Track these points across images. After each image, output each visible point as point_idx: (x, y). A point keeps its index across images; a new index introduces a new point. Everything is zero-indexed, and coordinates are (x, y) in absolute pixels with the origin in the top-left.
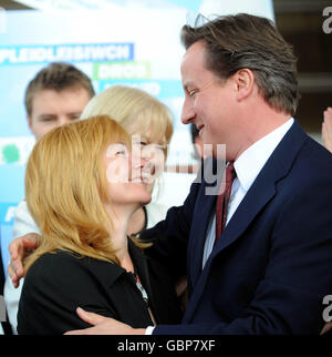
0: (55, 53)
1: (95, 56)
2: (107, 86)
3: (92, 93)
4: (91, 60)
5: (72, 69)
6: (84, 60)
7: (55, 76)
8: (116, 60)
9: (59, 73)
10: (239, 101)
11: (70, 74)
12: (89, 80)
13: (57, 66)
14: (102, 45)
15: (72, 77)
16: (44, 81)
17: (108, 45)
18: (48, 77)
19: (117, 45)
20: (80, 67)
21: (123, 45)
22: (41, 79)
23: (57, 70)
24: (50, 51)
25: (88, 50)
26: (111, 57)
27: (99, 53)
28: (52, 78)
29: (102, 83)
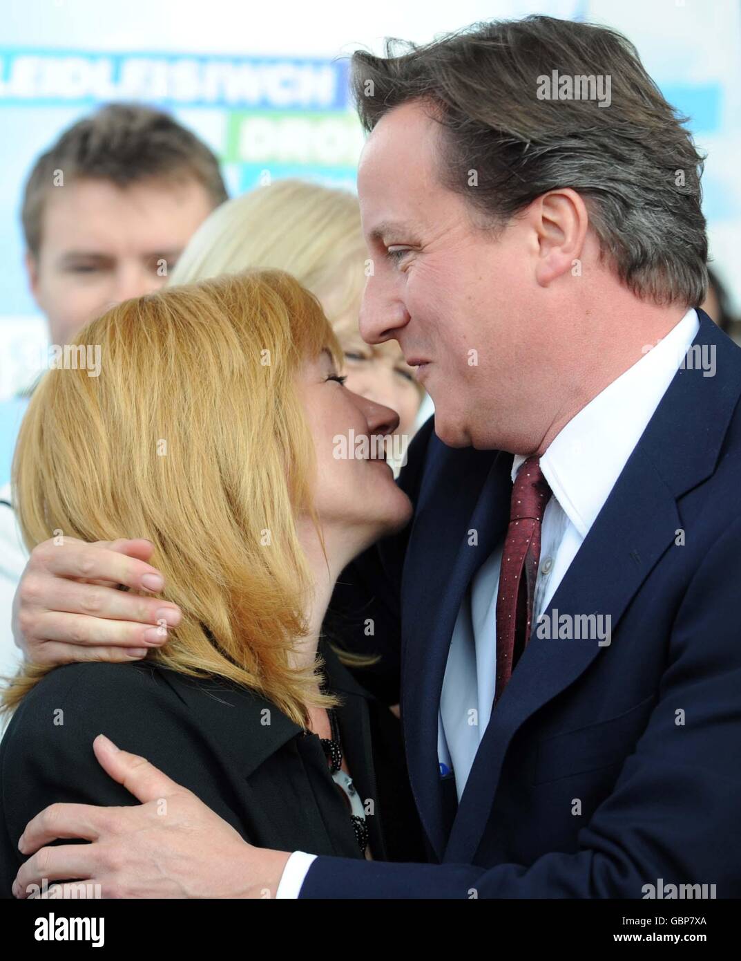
0: (116, 77)
1: (233, 93)
2: (266, 180)
3: (218, 193)
4: (221, 103)
5: (164, 123)
6: (199, 103)
7: (115, 143)
8: (295, 108)
9: (127, 134)
10: (544, 283)
11: (159, 137)
12: (213, 160)
13: (123, 112)
14: (256, 61)
15: (164, 147)
16: (83, 153)
17: (273, 61)
18: (94, 142)
19: (298, 62)
20: (189, 119)
21: (317, 63)
22: (74, 148)
23: (120, 124)
24: (103, 70)
25: (213, 73)
26: (280, 96)
27: (245, 85)
28: (105, 147)
29: (251, 171)
